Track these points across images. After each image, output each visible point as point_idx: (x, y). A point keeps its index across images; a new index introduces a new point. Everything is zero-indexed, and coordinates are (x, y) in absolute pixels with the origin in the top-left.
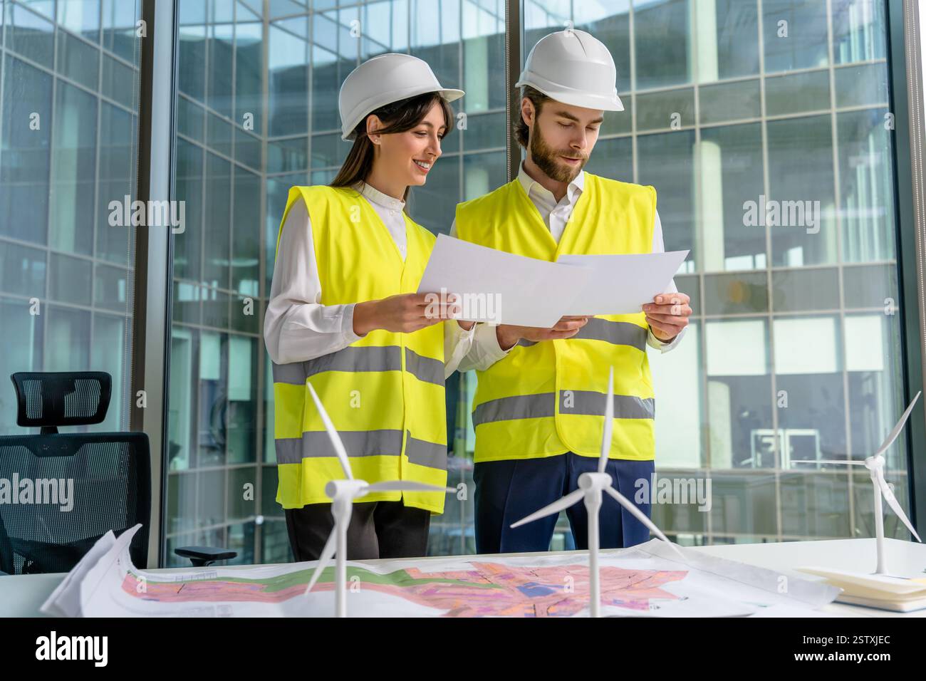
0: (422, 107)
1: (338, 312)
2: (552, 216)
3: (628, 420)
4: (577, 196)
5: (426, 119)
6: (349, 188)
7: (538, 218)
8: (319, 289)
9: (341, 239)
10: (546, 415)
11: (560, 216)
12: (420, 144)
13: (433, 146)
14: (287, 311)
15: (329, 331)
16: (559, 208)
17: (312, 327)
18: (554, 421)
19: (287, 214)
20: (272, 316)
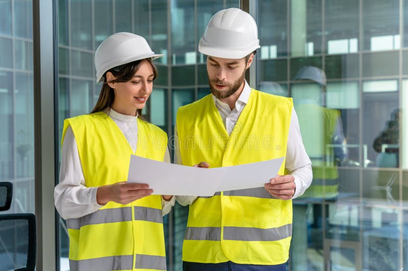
0: (134, 67)
1: (89, 192)
2: (228, 120)
3: (266, 242)
4: (243, 107)
5: (137, 74)
6: (102, 112)
7: (220, 120)
8: (82, 178)
9: (94, 148)
10: (216, 240)
11: (233, 119)
12: (136, 88)
13: (144, 88)
14: (65, 191)
15: (84, 203)
16: (232, 114)
17: (76, 201)
18: (220, 244)
19: (64, 135)
20: (57, 194)
